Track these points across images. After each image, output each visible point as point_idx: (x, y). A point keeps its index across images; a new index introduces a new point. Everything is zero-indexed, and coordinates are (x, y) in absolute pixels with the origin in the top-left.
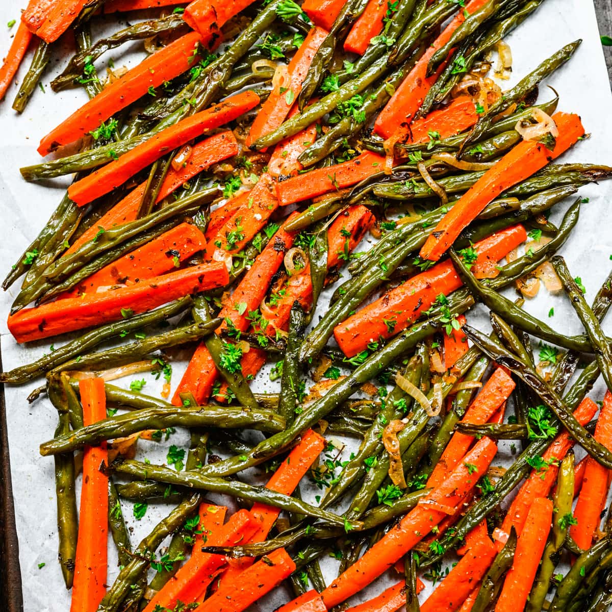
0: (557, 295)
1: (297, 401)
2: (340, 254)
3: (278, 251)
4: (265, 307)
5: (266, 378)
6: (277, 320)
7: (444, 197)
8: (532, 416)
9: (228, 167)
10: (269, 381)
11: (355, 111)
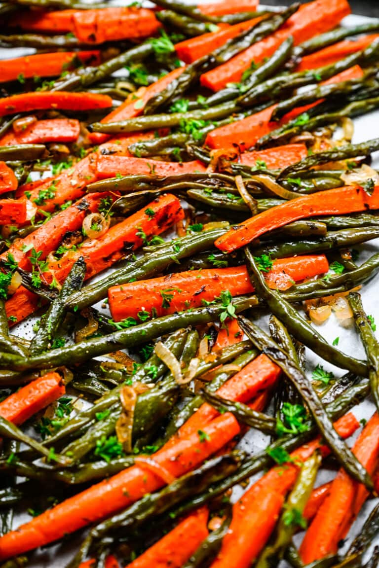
0: (346, 328)
1: (49, 345)
2: (139, 230)
3: (81, 210)
4: (52, 258)
5: (30, 329)
6: (58, 272)
7: (255, 211)
8: (286, 412)
9: (64, 149)
10: (32, 332)
11: (195, 131)
